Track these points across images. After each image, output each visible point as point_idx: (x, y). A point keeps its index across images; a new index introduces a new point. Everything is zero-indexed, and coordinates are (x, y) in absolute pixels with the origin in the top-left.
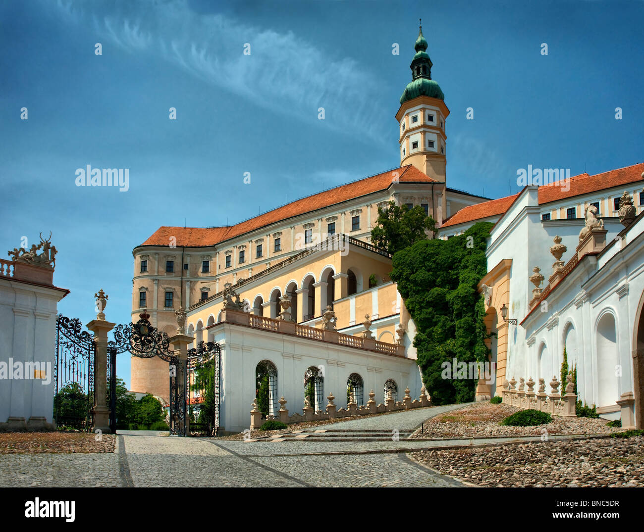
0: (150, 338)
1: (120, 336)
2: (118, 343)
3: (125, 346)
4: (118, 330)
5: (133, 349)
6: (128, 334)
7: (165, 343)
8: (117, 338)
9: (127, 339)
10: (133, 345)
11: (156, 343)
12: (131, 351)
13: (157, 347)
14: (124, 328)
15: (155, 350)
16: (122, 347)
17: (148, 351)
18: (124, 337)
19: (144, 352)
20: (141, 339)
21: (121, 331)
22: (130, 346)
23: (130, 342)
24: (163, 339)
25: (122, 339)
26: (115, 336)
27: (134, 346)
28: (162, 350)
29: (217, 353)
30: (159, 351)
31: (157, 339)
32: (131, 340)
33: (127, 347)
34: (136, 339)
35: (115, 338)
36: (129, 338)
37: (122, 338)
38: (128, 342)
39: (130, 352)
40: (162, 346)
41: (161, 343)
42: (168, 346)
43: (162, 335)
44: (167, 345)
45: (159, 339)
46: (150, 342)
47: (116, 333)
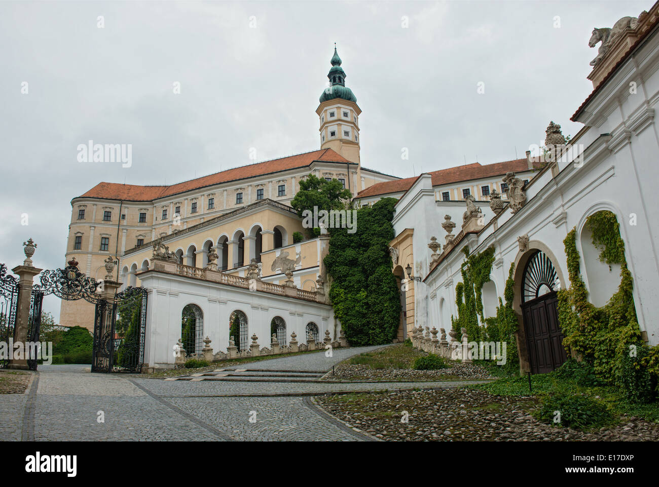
0: (77, 282)
1: (46, 280)
2: (44, 286)
3: (51, 289)
4: (45, 275)
5: (59, 291)
6: (55, 278)
7: (93, 287)
8: (43, 282)
9: (53, 283)
10: (59, 289)
11: (83, 287)
12: (57, 293)
13: (83, 290)
14: (51, 273)
15: (81, 294)
16: (47, 290)
17: (74, 294)
18: (50, 281)
19: (70, 295)
20: (68, 283)
21: (48, 276)
22: (56, 289)
23: (57, 286)
24: (91, 283)
25: (48, 283)
26: (41, 280)
27: (61, 289)
28: (89, 294)
29: (145, 297)
30: (85, 294)
31: (84, 284)
32: (58, 284)
33: (53, 290)
34: (62, 284)
35: (41, 282)
36: (56, 282)
37: (48, 282)
38: (54, 285)
39: (56, 295)
40: (89, 290)
41: (88, 287)
42: (96, 290)
43: (90, 280)
44: (94, 289)
45: (86, 284)
46: (77, 286)
47: (42, 277)
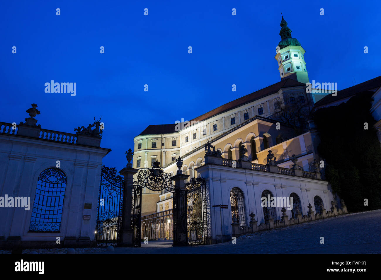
0: (160, 178)
1: (141, 177)
2: (140, 182)
3: (144, 184)
4: (140, 174)
5: (149, 185)
6: (146, 176)
7: (170, 180)
8: (139, 179)
9: (145, 179)
10: (149, 183)
11: (164, 180)
12: (148, 187)
13: (164, 183)
14: (144, 172)
15: (163, 185)
16: (142, 184)
17: (159, 186)
18: (143, 178)
19: (156, 187)
20: (154, 178)
21: (142, 174)
22: (147, 184)
23: (148, 181)
24: (169, 177)
25: (142, 180)
26: (138, 178)
27: (150, 184)
28: (168, 185)
29: (204, 184)
30: (166, 185)
31: (164, 178)
32: (148, 179)
33: (146, 184)
34: (151, 179)
35: (138, 179)
36: (147, 178)
37: (142, 178)
38: (146, 181)
39: (147, 188)
40: (168, 182)
41: (167, 180)
42: (172, 182)
43: (168, 175)
44: (171, 181)
45: (166, 178)
46: (160, 180)
47: (138, 175)
